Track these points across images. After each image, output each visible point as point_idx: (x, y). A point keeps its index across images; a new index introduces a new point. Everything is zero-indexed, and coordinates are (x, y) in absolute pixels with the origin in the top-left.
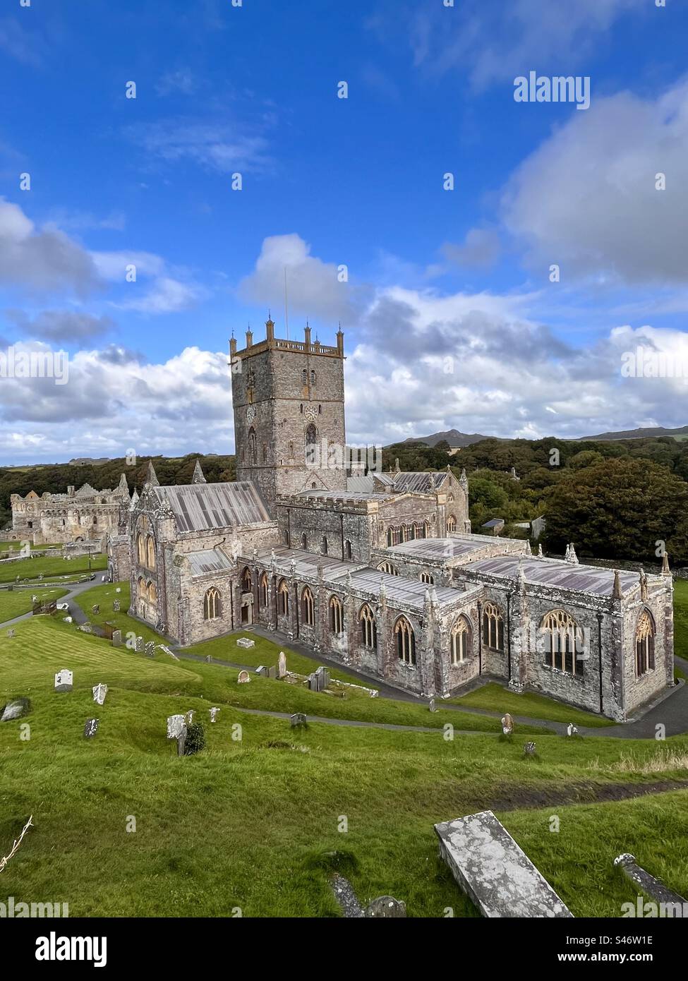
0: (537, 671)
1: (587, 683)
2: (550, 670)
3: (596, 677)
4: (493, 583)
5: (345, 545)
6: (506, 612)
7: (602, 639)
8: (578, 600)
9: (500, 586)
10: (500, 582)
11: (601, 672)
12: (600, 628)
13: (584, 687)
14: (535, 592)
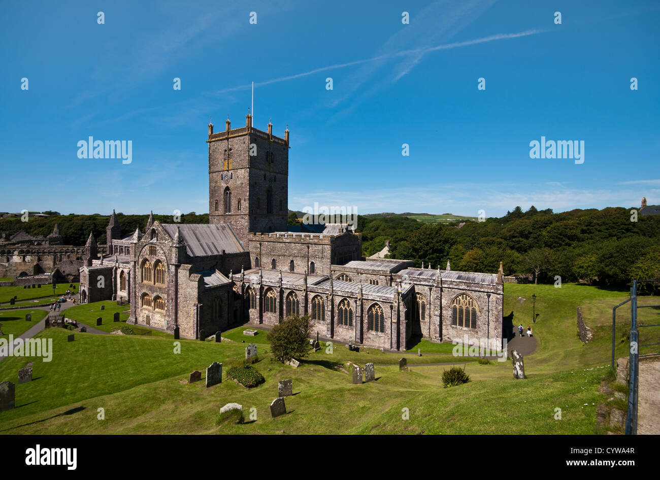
0: (448, 330)
1: (479, 332)
2: (456, 328)
3: (485, 329)
4: (420, 281)
5: (309, 265)
6: (429, 298)
7: (490, 307)
8: (475, 287)
9: (425, 283)
10: (425, 281)
11: (488, 325)
12: (489, 301)
13: (477, 335)
14: (448, 285)
